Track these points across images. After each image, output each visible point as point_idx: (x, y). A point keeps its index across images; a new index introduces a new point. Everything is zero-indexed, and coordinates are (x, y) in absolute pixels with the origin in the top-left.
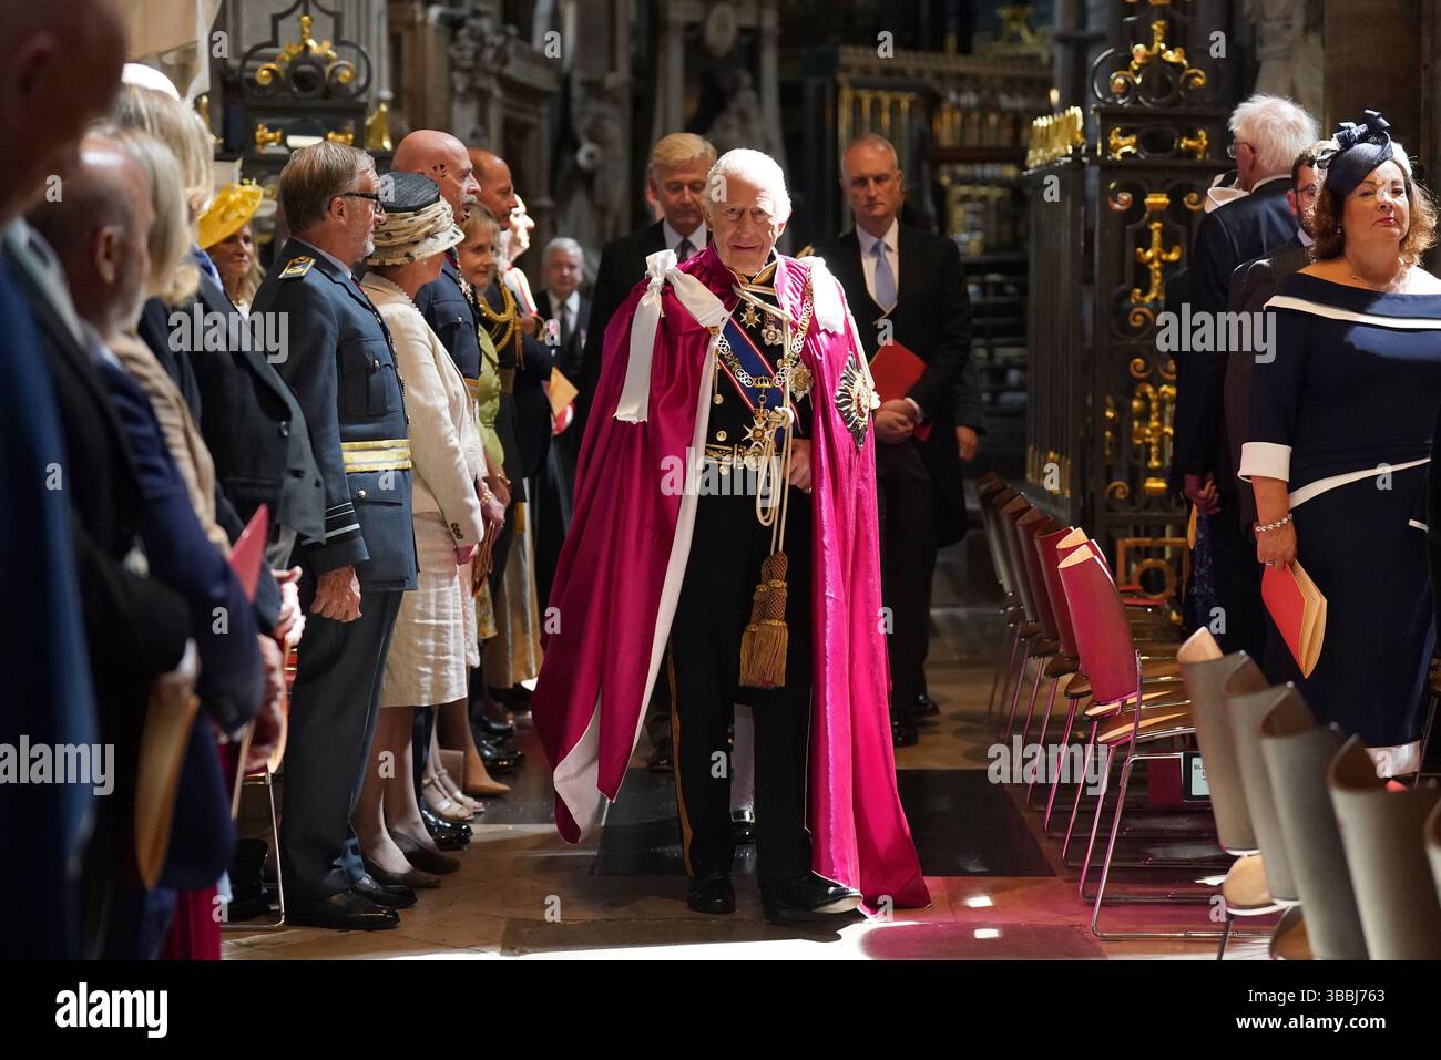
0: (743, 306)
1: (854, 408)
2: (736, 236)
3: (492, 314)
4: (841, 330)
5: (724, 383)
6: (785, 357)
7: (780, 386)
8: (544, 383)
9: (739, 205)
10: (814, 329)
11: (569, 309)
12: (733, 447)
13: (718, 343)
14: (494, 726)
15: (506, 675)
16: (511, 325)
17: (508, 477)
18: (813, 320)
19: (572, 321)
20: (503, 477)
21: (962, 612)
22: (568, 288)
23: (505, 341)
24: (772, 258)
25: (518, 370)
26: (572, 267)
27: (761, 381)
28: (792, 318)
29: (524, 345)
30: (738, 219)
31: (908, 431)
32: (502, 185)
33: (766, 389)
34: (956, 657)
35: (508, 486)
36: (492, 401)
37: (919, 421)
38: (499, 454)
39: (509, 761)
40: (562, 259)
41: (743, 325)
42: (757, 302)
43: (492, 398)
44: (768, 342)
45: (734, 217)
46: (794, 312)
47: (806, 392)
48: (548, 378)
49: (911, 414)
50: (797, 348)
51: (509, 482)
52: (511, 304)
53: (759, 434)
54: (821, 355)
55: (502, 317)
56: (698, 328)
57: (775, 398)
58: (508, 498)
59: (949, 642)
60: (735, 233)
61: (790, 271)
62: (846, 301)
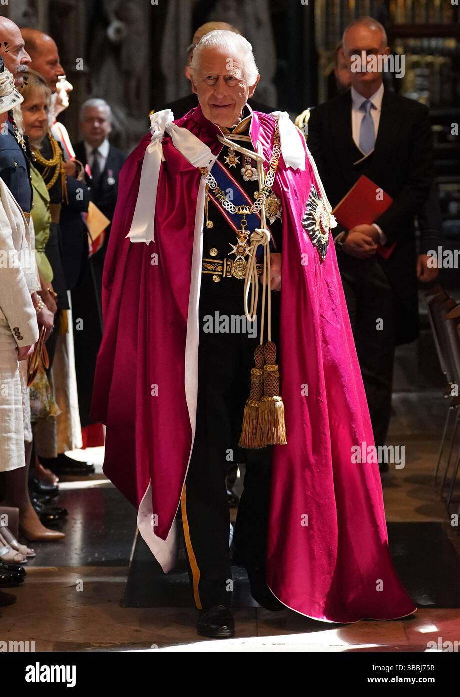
0: (226, 151)
1: (317, 227)
2: (213, 97)
3: (42, 159)
4: (303, 168)
5: (213, 211)
6: (261, 190)
7: (257, 212)
8: (84, 213)
9: (214, 73)
10: (282, 167)
11: (100, 155)
12: (223, 261)
13: (207, 181)
14: (43, 487)
15: (52, 448)
16: (58, 169)
17: (55, 291)
18: (281, 160)
19: (102, 164)
20: (52, 291)
21: (413, 396)
22: (98, 137)
23: (53, 180)
24: (246, 112)
25: (64, 205)
26: (101, 121)
27: (243, 209)
28: (264, 159)
29: (67, 184)
30: (213, 85)
31: (373, 250)
32: (51, 57)
33: (247, 215)
34: (409, 433)
35: (55, 298)
36: (44, 231)
37: (383, 243)
38: (49, 273)
39: (54, 516)
40: (94, 115)
41: (227, 166)
42: (237, 147)
43: (44, 229)
44: (246, 178)
45: (211, 82)
46: (266, 154)
47: (277, 216)
48: (86, 210)
49: (376, 237)
50: (269, 182)
51: (56, 295)
52: (58, 151)
53: (241, 250)
54: (288, 188)
55: (51, 163)
56: (191, 169)
57: (253, 222)
58: (55, 307)
59: (404, 420)
60: (213, 94)
61: (262, 123)
62: (306, 145)
